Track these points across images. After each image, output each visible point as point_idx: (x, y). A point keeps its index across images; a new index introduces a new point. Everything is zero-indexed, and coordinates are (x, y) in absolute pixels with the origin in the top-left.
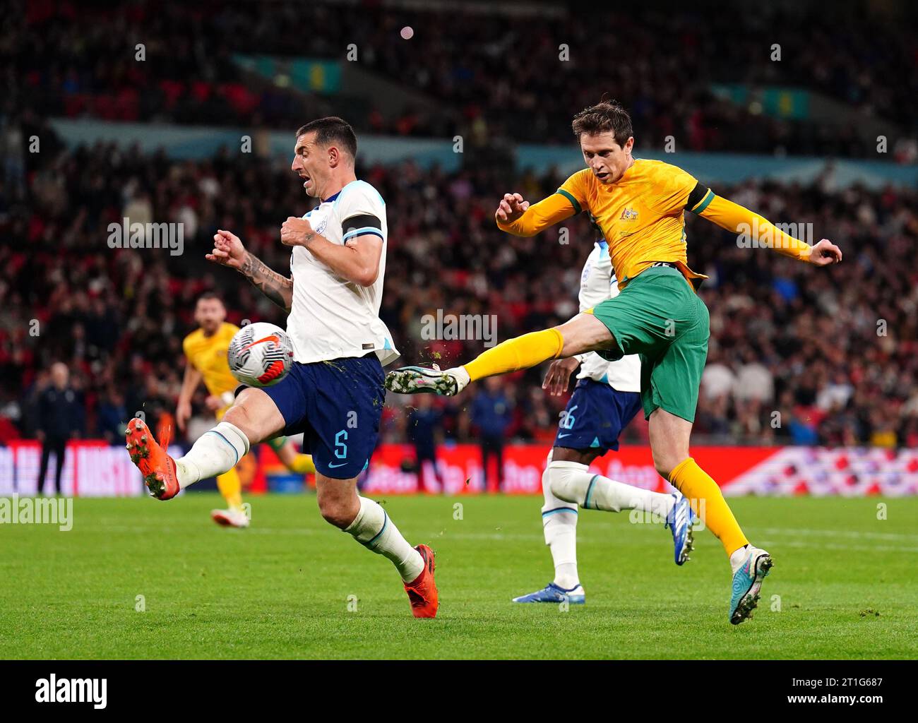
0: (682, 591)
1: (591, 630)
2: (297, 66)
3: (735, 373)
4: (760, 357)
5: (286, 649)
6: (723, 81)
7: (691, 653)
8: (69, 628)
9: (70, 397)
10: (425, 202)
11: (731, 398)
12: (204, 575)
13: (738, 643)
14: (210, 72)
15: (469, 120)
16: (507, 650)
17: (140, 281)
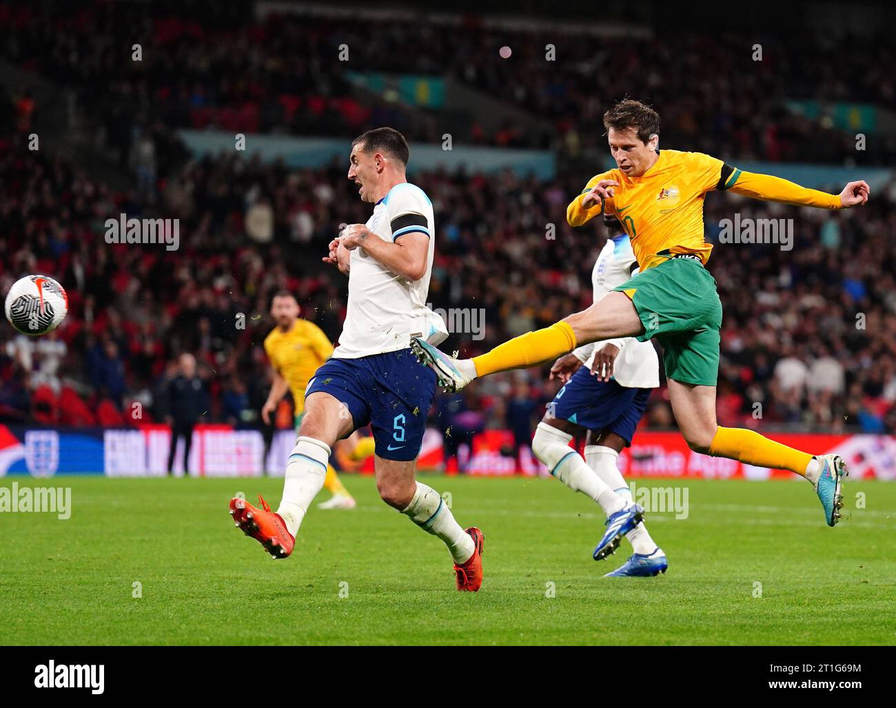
0: (759, 567)
1: (675, 603)
2: (405, 82)
3: (808, 367)
4: (832, 353)
5: (395, 617)
6: (796, 97)
7: (768, 624)
8: (197, 597)
9: (197, 385)
10: (522, 208)
11: (805, 389)
12: (320, 549)
13: (812, 615)
14: (324, 88)
15: (562, 133)
16: (599, 620)
17: (260, 279)
